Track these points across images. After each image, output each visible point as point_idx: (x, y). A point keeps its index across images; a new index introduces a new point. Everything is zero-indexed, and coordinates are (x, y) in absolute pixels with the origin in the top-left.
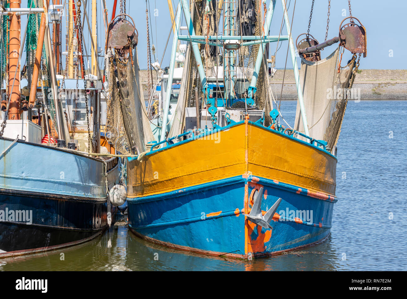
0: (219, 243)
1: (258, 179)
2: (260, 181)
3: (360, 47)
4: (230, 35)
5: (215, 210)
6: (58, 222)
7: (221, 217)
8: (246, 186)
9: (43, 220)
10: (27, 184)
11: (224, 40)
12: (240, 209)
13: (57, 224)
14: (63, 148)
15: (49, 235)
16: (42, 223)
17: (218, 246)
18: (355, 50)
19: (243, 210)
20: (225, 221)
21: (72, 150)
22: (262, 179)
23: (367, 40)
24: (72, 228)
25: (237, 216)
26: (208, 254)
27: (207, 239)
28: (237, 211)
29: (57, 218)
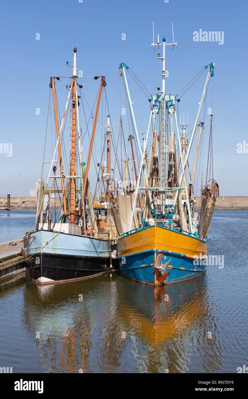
0: (146, 278)
1: (161, 251)
2: (162, 252)
3: (216, 192)
4: (163, 187)
5: (144, 264)
6: (81, 267)
7: (146, 267)
8: (155, 254)
9: (73, 267)
10: (65, 251)
11: (159, 189)
12: (153, 264)
13: (80, 268)
14: (84, 236)
15: (76, 273)
16: (72, 268)
17: (145, 279)
18: (214, 194)
19: (154, 264)
20: (147, 269)
21: (88, 236)
22: (163, 251)
23: (219, 189)
24: (88, 270)
25: (152, 267)
26: (141, 283)
27: (141, 276)
28: (152, 265)
29: (80, 266)
